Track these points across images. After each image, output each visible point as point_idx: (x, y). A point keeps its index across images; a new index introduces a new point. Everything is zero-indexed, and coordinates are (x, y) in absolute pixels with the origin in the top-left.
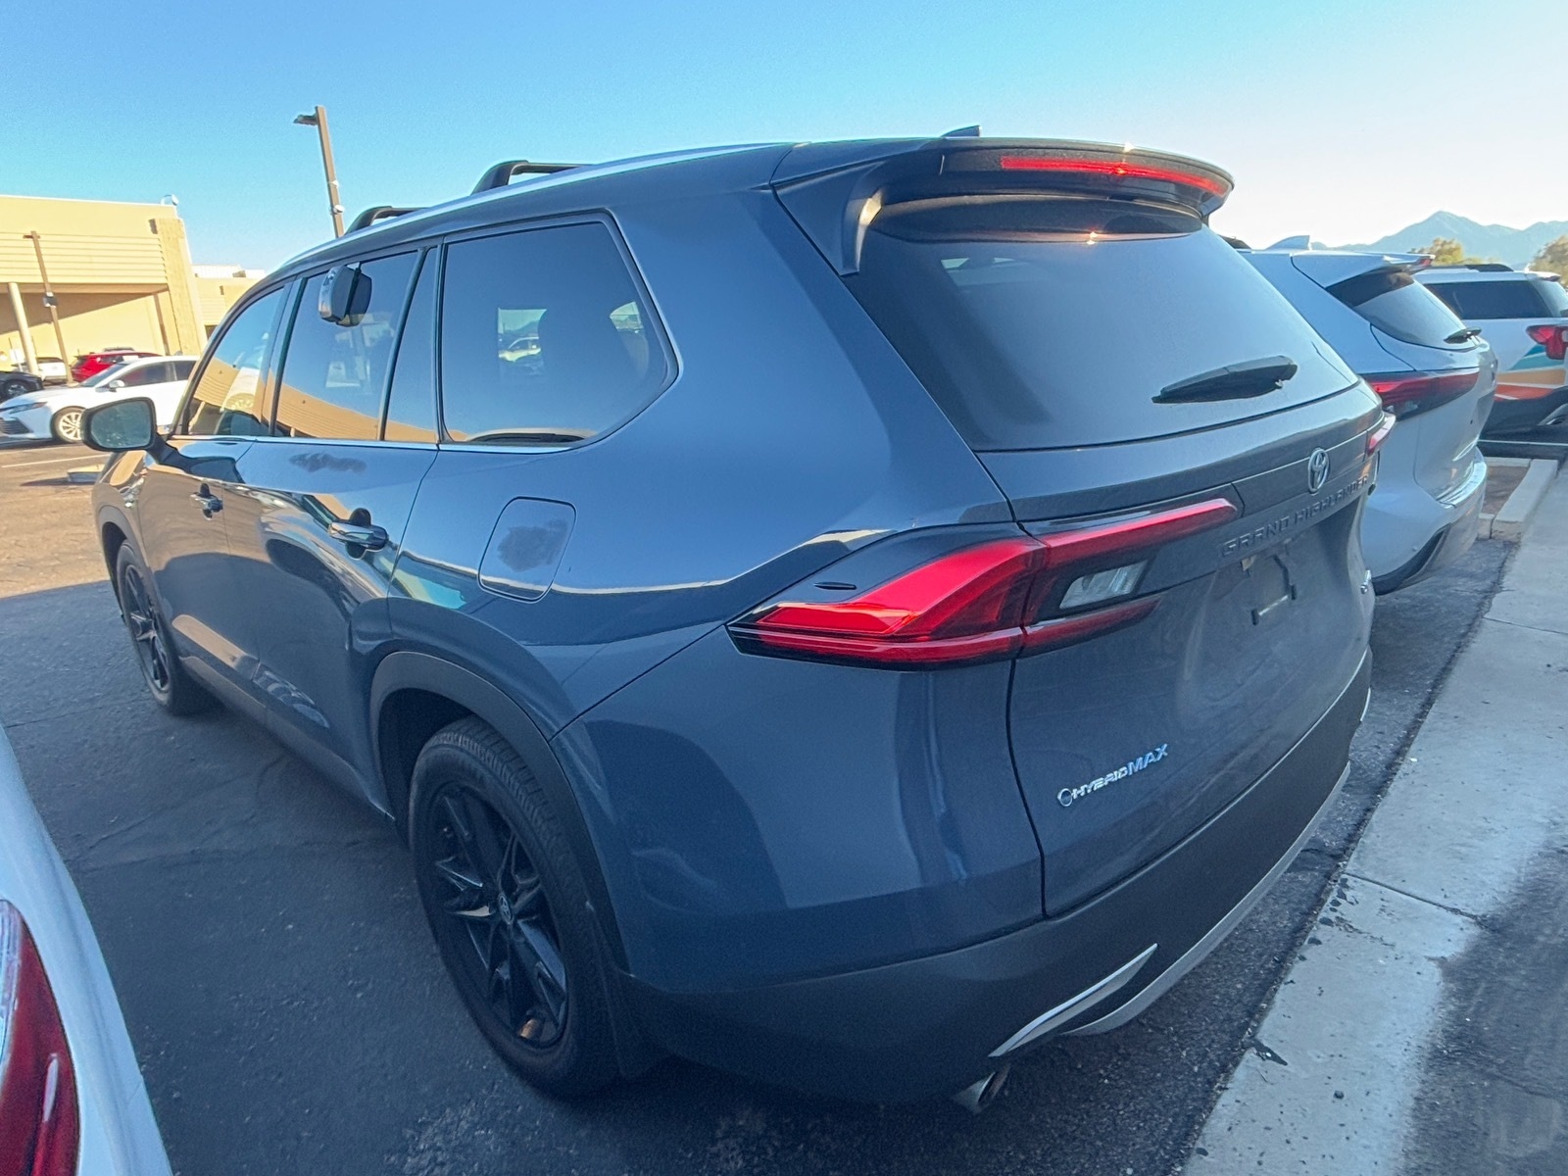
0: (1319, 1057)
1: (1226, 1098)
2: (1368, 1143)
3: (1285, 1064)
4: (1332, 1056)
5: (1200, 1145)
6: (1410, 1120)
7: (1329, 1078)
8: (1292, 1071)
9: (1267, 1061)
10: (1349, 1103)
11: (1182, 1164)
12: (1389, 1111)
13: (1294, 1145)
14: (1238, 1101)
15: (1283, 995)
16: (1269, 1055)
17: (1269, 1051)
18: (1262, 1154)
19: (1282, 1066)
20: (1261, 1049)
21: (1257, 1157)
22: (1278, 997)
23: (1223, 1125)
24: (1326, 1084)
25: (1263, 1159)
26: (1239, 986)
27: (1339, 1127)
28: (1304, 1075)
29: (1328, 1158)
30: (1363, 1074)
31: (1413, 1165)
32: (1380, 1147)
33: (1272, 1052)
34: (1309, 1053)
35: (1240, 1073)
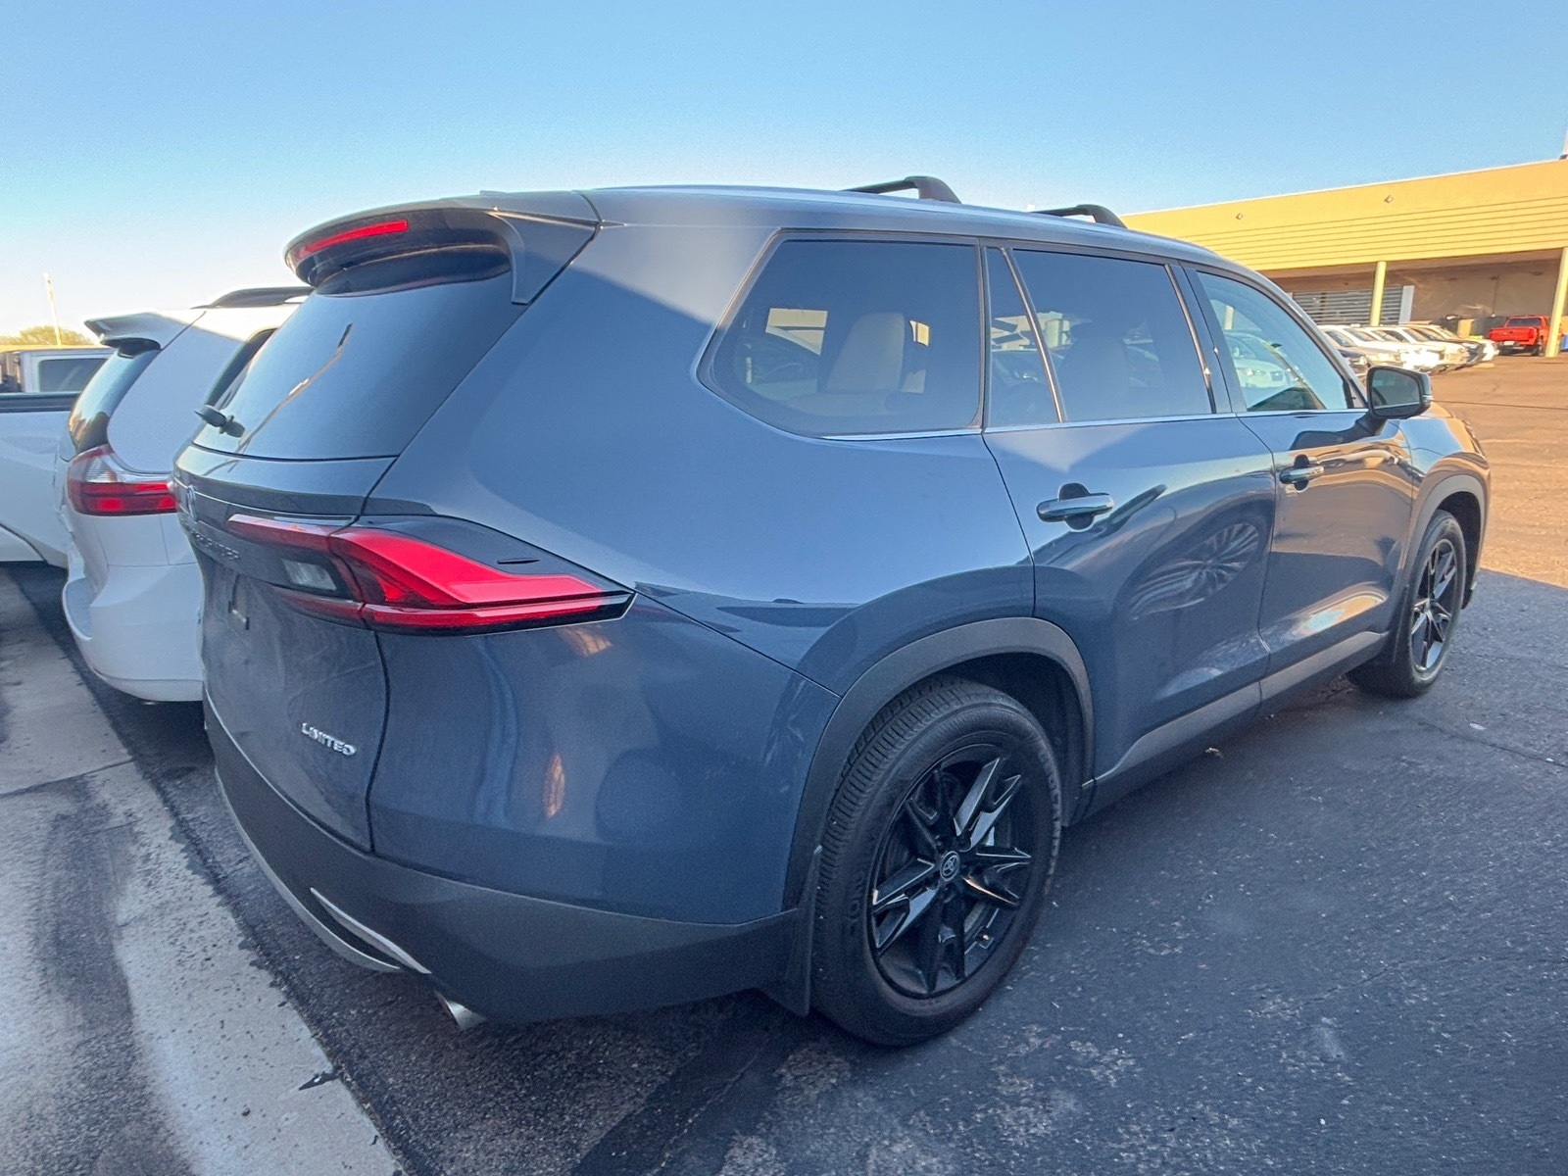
0: (287, 1119)
1: (306, 1033)
2: (199, 1110)
3: (301, 1089)
4: (279, 1130)
5: (288, 1004)
6: (186, 1156)
7: (264, 1116)
8: (291, 1091)
9: (313, 1077)
10: (235, 1117)
11: (285, 992)
12: (205, 1146)
13: (241, 1058)
14: (298, 1040)
15: (368, 1128)
16: (317, 1080)
17: (321, 1082)
18: (252, 1036)
19: (301, 1086)
20: (326, 1078)
21: (252, 1033)
22: (367, 1121)
23: (289, 1023)
24: (261, 1110)
25: (249, 1036)
26: (391, 1080)
27: (226, 1096)
28: (282, 1097)
29: (214, 1075)
30: (246, 1147)
31: (161, 1130)
32: (191, 1118)
33: (317, 1084)
34: (295, 1113)
35: (318, 1052)
